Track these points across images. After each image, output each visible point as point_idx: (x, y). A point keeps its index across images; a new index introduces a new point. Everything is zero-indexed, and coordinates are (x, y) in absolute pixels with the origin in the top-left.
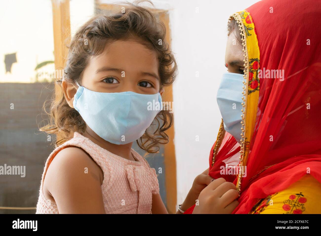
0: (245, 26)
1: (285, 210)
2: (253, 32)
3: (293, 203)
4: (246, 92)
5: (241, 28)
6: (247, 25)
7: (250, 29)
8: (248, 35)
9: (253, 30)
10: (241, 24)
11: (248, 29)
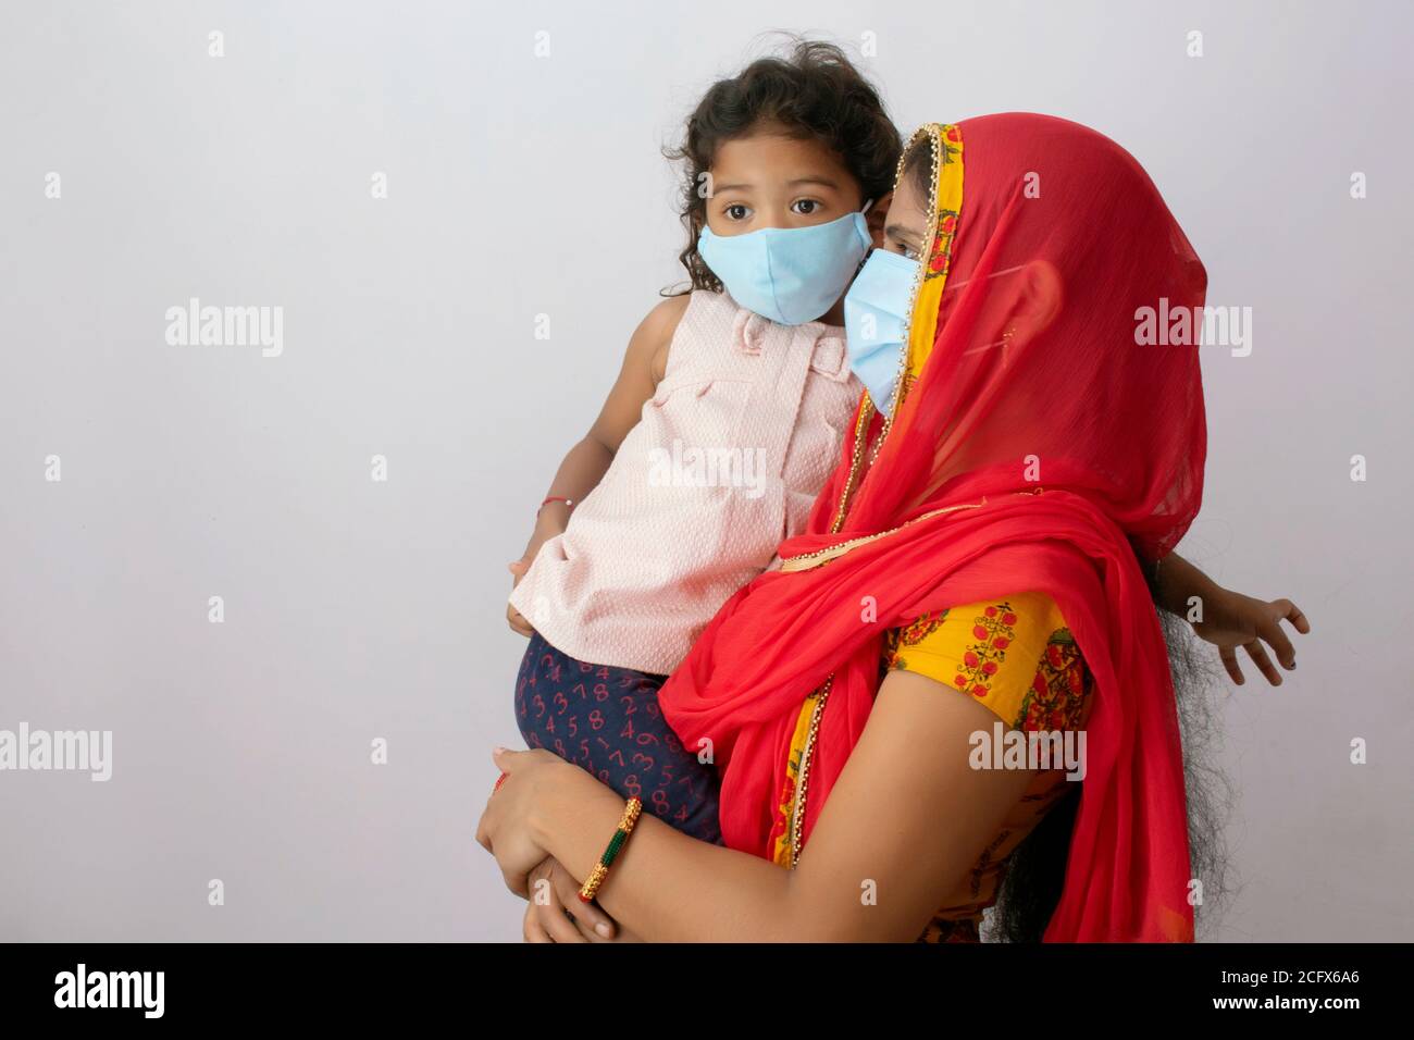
0: (943, 143)
1: (978, 638)
2: (957, 158)
3: (993, 626)
4: (921, 276)
5: (937, 146)
6: (947, 142)
7: (953, 151)
8: (947, 160)
9: (960, 155)
10: (936, 139)
11: (948, 150)
